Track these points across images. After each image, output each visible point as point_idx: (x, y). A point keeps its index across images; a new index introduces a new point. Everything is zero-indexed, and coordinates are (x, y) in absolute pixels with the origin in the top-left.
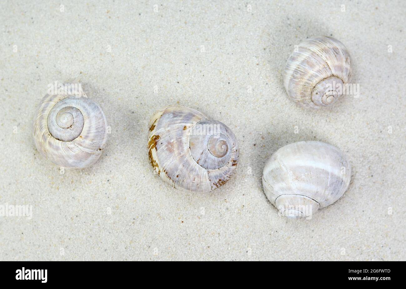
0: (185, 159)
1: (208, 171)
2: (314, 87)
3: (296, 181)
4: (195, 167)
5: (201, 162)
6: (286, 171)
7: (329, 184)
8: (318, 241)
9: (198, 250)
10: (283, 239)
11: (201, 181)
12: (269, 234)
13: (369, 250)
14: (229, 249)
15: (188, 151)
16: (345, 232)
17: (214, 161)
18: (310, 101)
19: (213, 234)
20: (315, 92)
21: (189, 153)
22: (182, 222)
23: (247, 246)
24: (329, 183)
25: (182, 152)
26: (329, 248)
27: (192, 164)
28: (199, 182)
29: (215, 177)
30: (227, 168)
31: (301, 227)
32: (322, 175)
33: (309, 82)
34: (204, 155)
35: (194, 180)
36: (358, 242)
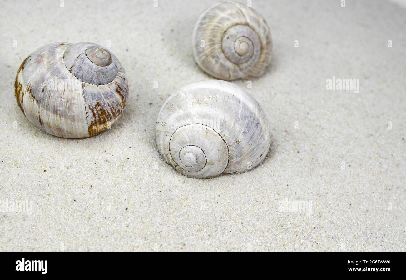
0: (55, 66)
1: (83, 84)
2: (225, 32)
3: (197, 105)
4: (66, 76)
5: (75, 70)
6: (185, 96)
7: (240, 115)
8: (226, 209)
9: (60, 203)
10: (177, 200)
11: (72, 96)
12: (159, 191)
13: (296, 230)
14: (103, 204)
15: (61, 59)
16: (263, 204)
17: (91, 68)
18: (220, 50)
19: (83, 186)
20: (226, 36)
21: (62, 61)
22: (45, 171)
23: (127, 203)
24: (240, 113)
25: (53, 59)
26: (241, 219)
27: (63, 72)
28: (70, 96)
29: (91, 94)
30: (109, 89)
31: (203, 188)
32: (231, 101)
33: (219, 25)
34: (79, 60)
35: (64, 94)
36: (281, 217)
